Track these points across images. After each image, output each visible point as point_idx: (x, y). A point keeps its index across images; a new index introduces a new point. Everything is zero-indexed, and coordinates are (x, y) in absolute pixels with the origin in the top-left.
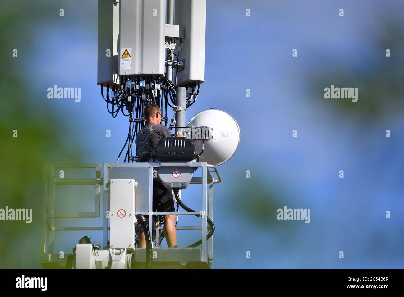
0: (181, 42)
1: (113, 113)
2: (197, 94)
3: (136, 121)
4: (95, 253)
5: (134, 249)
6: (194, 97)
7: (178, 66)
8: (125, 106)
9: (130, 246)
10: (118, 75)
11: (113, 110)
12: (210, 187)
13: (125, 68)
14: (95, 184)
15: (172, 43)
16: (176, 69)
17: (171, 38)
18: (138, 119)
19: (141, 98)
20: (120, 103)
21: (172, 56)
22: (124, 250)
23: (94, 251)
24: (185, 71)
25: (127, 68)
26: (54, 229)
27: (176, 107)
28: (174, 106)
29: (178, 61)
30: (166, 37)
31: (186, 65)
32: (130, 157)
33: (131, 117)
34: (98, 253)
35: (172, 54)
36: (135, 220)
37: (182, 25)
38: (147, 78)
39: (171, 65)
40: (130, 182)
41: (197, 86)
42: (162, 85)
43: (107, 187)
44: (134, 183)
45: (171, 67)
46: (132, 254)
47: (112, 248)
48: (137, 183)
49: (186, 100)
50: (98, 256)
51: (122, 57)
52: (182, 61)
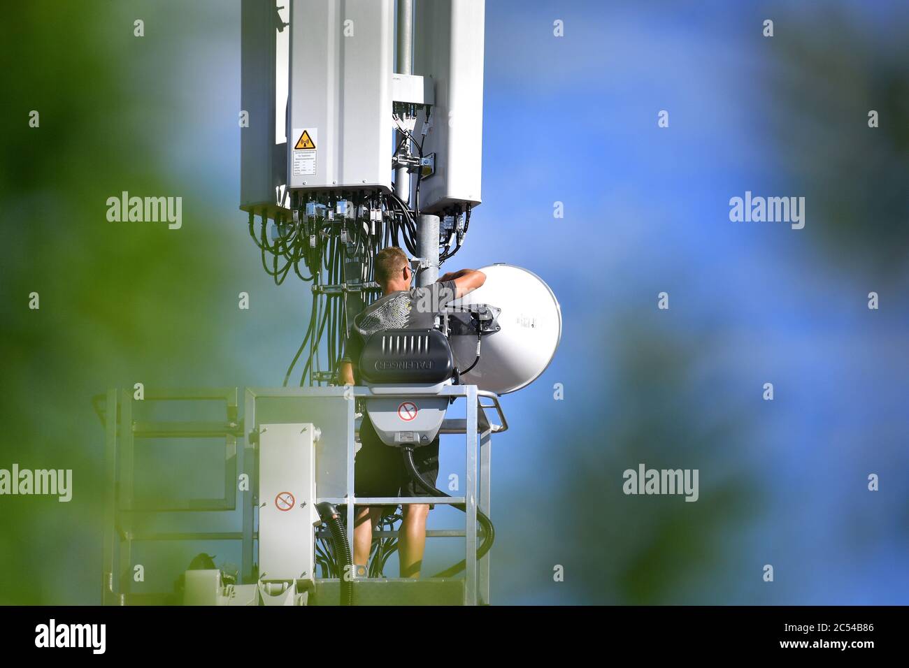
0: (428, 114)
1: (276, 274)
2: (465, 230)
3: (327, 291)
4: (227, 590)
5: (314, 582)
6: (458, 238)
7: (421, 167)
8: (302, 257)
9: (304, 574)
10: (288, 189)
11: (276, 266)
12: (483, 442)
13: (302, 173)
14: (225, 436)
15: (407, 115)
16: (417, 175)
17: (406, 104)
18: (332, 288)
19: (339, 239)
20: (292, 251)
21: (409, 147)
22: (290, 583)
23: (225, 586)
24: (437, 180)
25: (306, 173)
26: (131, 538)
27: (417, 259)
28: (414, 259)
29: (421, 156)
30: (394, 102)
31: (439, 165)
32: (314, 374)
33: (316, 283)
34: (233, 590)
35: (408, 141)
36: (316, 517)
37: (431, 76)
38: (352, 194)
39: (405, 166)
40: (304, 430)
41: (464, 214)
42: (386, 210)
43: (251, 443)
44: (313, 433)
45: (405, 169)
46: (309, 594)
47: (264, 578)
48: (320, 433)
49: (440, 243)
50: (233, 597)
51: (296, 148)
52: (430, 156)
